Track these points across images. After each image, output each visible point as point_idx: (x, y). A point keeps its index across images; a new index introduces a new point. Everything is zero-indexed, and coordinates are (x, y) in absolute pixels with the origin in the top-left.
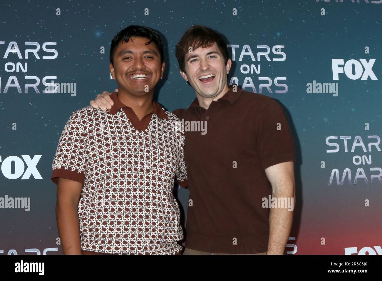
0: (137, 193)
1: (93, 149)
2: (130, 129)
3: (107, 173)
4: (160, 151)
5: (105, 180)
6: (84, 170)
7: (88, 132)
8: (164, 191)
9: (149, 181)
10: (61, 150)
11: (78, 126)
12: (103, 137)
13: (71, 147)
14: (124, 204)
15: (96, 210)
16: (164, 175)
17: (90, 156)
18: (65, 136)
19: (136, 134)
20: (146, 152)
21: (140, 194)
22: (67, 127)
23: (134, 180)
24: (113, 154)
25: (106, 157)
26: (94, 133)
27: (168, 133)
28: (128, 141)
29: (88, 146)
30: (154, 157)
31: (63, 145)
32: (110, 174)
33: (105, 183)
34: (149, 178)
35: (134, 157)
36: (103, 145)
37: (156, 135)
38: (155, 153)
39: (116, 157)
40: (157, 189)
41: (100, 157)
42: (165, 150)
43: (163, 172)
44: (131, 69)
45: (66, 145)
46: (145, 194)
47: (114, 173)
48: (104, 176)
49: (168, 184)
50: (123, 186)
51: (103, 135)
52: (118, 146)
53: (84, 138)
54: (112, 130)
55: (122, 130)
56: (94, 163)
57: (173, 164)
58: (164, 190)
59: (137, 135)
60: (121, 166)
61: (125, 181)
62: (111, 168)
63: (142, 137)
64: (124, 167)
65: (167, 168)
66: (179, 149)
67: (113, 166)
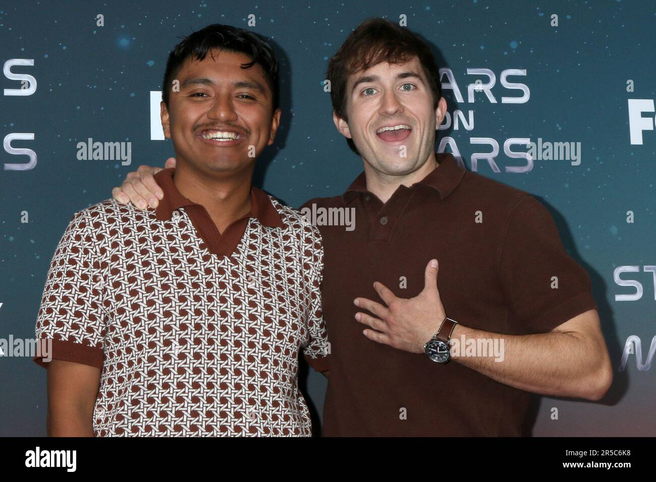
0: (215, 392)
1: (119, 298)
2: (199, 253)
3: (150, 350)
4: (265, 300)
5: (145, 365)
6: (101, 340)
7: (109, 259)
8: (275, 385)
9: (240, 365)
10: (53, 298)
11: (86, 246)
12: (141, 272)
13: (73, 292)
14: (187, 417)
15: (127, 427)
16: (274, 351)
17: (112, 311)
18: (61, 267)
19: (211, 263)
20: (233, 303)
21: (221, 393)
22: (64, 246)
23: (208, 363)
24: (161, 309)
25: (146, 316)
26: (121, 263)
27: (283, 259)
28: (195, 279)
29: (109, 290)
30: (250, 312)
31: (56, 286)
32: (155, 352)
33: (146, 372)
34: (241, 358)
35: (207, 315)
36: (141, 288)
37: (256, 264)
38: (252, 304)
39: (167, 314)
40: (258, 381)
41: (133, 314)
42: (275, 298)
43: (272, 345)
44: (204, 119)
45: (62, 287)
46: (233, 394)
47: (164, 350)
48: (143, 355)
49: (283, 369)
50: (185, 378)
51: (141, 267)
52: (173, 292)
53: (101, 272)
54: (160, 256)
55: (181, 254)
56: (121, 327)
57: (294, 327)
58: (274, 383)
59: (213, 265)
60: (180, 334)
61: (188, 366)
62: (158, 339)
63: (226, 270)
64: (184, 337)
65: (280, 336)
66: (308, 292)
67: (162, 334)
